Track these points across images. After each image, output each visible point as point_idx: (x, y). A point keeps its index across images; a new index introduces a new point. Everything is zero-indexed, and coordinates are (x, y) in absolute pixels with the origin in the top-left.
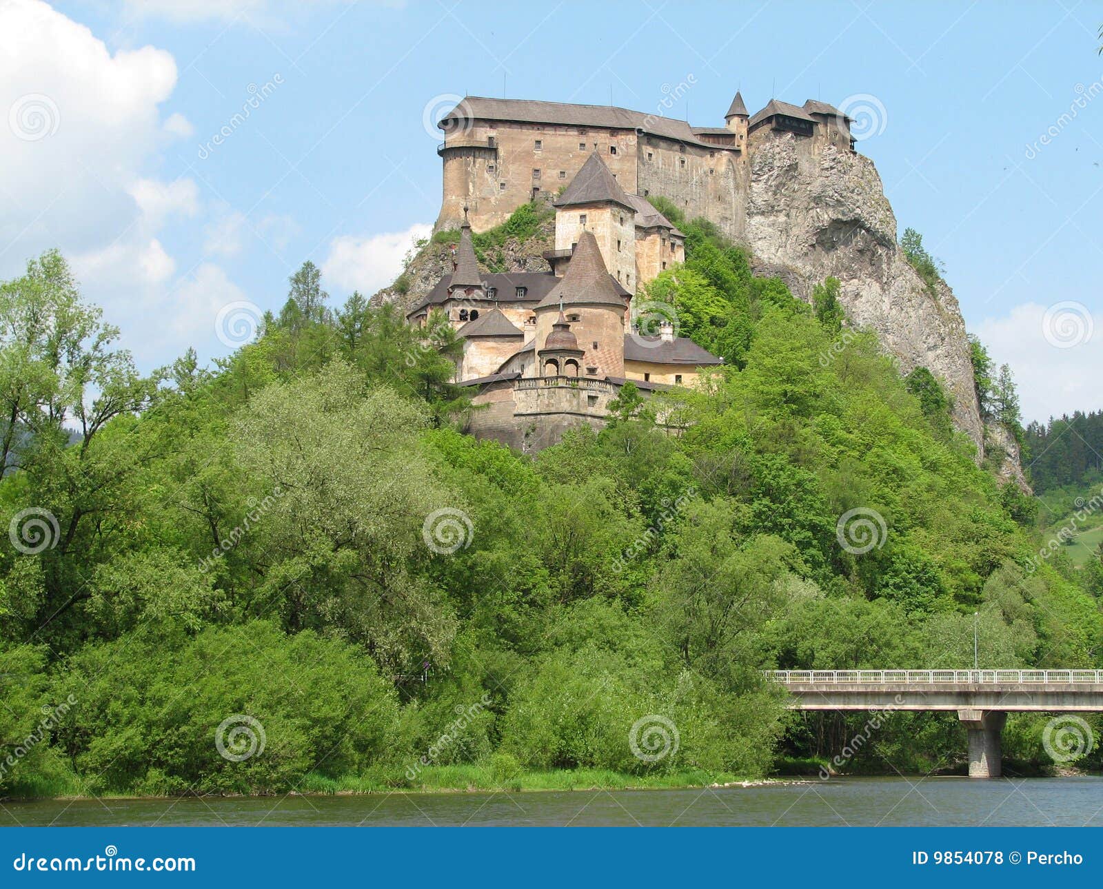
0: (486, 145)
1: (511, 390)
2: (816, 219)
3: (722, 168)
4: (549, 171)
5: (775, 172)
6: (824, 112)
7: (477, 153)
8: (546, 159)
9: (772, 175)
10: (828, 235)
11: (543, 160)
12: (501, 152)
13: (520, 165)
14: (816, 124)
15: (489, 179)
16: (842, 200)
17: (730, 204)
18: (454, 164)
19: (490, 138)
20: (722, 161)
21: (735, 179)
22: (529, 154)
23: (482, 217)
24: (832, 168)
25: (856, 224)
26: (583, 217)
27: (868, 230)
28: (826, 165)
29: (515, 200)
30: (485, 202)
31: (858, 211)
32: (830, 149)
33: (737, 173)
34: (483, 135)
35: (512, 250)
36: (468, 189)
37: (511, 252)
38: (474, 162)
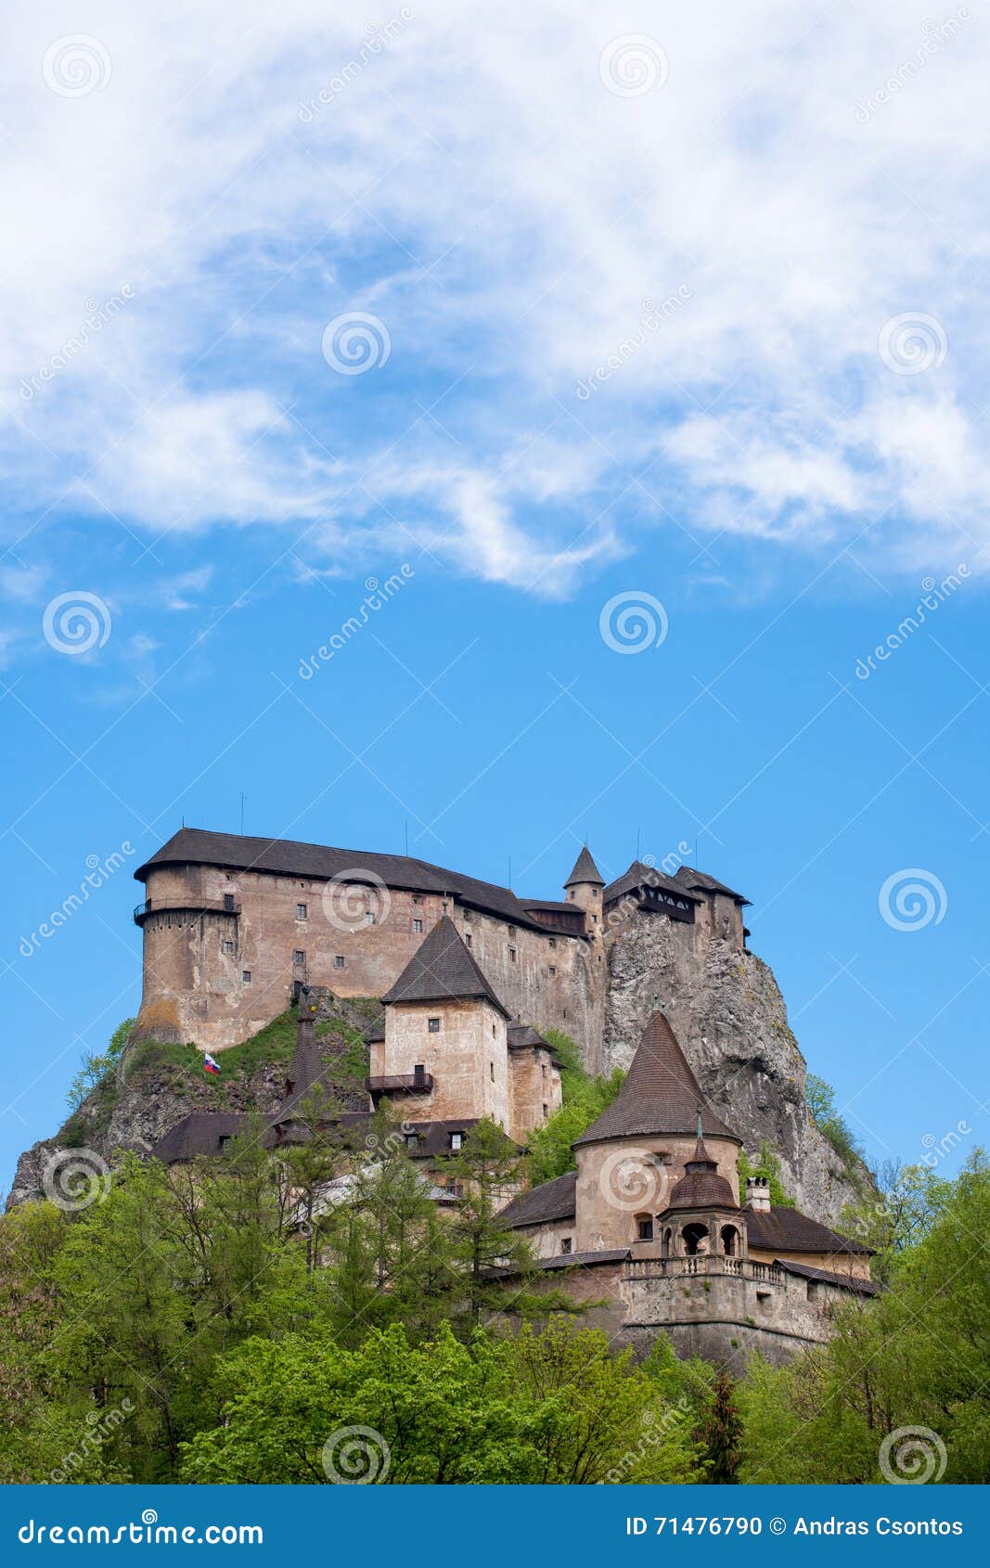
0: (221, 907)
1: (615, 1280)
2: (702, 1054)
3: (568, 966)
4: (318, 954)
5: (647, 976)
6: (710, 886)
7: (207, 919)
8: (315, 934)
9: (642, 981)
10: (719, 1081)
11: (310, 936)
12: (246, 921)
13: (274, 944)
14: (699, 902)
15: (226, 963)
16: (740, 1025)
17: (581, 1024)
18: (166, 936)
19: (229, 897)
20: (568, 953)
21: (587, 983)
22: (289, 925)
23: (214, 1025)
24: (723, 974)
25: (758, 1065)
26: (435, 1021)
27: (772, 1076)
28: (715, 970)
29: (266, 1000)
30: (218, 1001)
31: (760, 1045)
32: (719, 944)
33: (590, 975)
34: (216, 888)
35: (271, 1080)
36: (192, 978)
37: (268, 1085)
38: (202, 934)
